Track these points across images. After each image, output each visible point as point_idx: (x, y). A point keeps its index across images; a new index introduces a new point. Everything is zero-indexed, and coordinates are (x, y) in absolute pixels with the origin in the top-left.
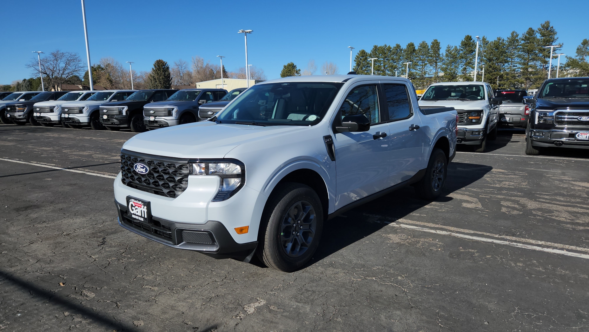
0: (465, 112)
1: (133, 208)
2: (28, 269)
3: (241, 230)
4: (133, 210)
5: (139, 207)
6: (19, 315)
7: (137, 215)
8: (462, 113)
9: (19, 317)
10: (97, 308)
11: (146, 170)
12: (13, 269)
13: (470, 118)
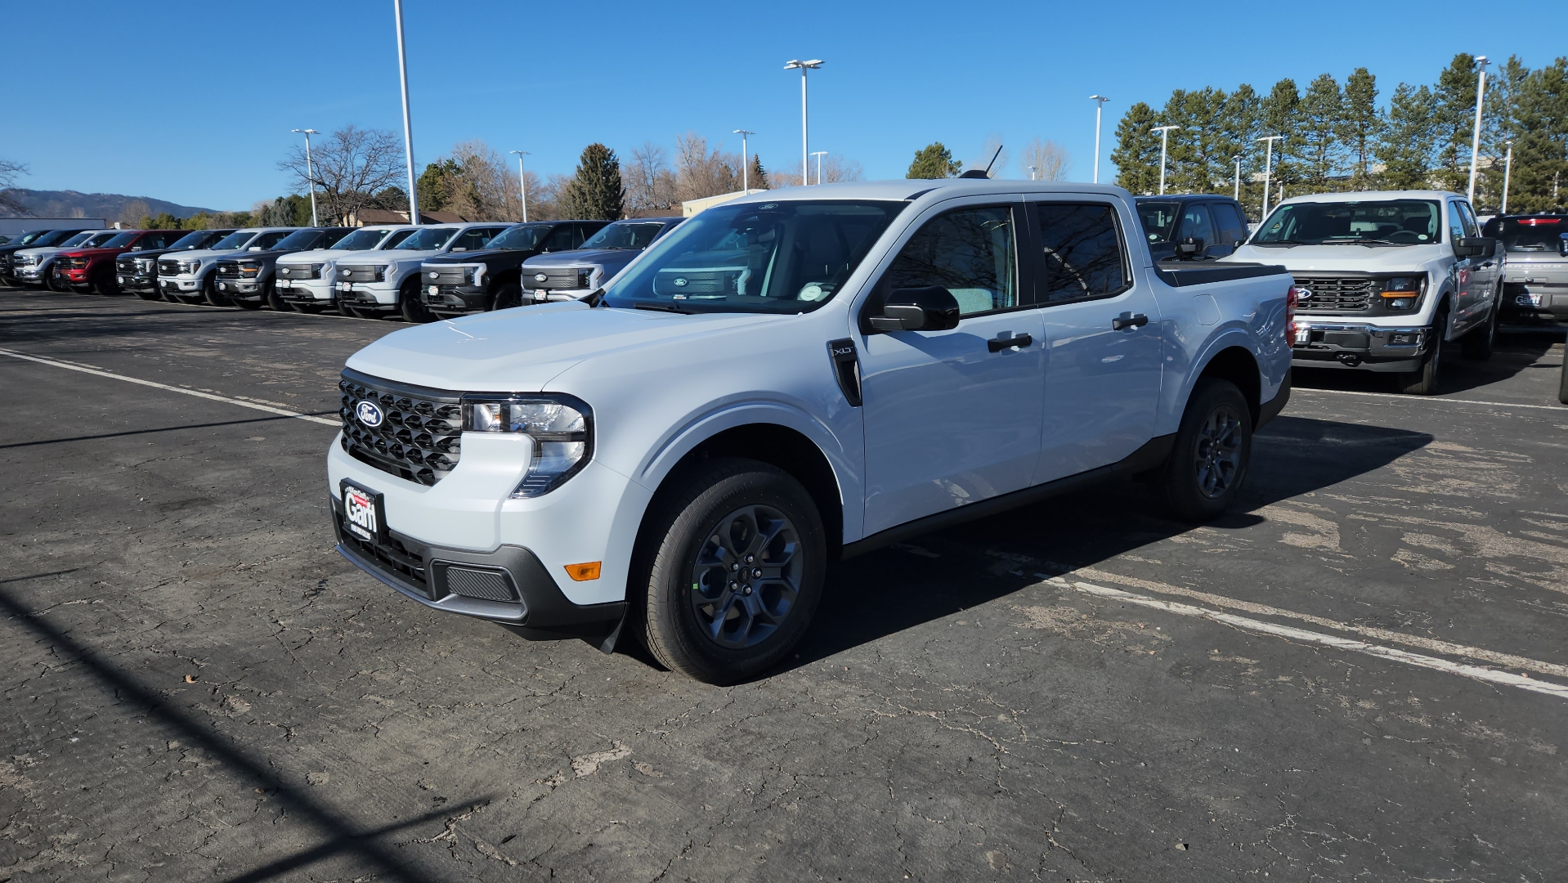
0: (1369, 280)
1: (354, 509)
2: (133, 641)
3: (583, 572)
4: (352, 513)
5: (363, 505)
6: (74, 740)
7: (360, 526)
8: (1362, 282)
9: (74, 745)
10: (243, 738)
11: (378, 417)
12: (100, 640)
13: (1386, 295)
